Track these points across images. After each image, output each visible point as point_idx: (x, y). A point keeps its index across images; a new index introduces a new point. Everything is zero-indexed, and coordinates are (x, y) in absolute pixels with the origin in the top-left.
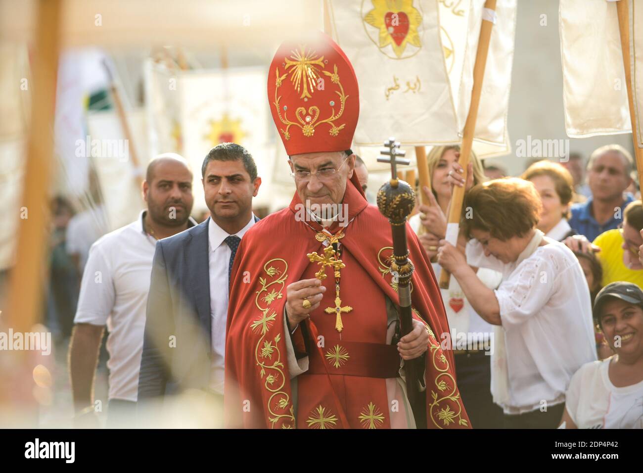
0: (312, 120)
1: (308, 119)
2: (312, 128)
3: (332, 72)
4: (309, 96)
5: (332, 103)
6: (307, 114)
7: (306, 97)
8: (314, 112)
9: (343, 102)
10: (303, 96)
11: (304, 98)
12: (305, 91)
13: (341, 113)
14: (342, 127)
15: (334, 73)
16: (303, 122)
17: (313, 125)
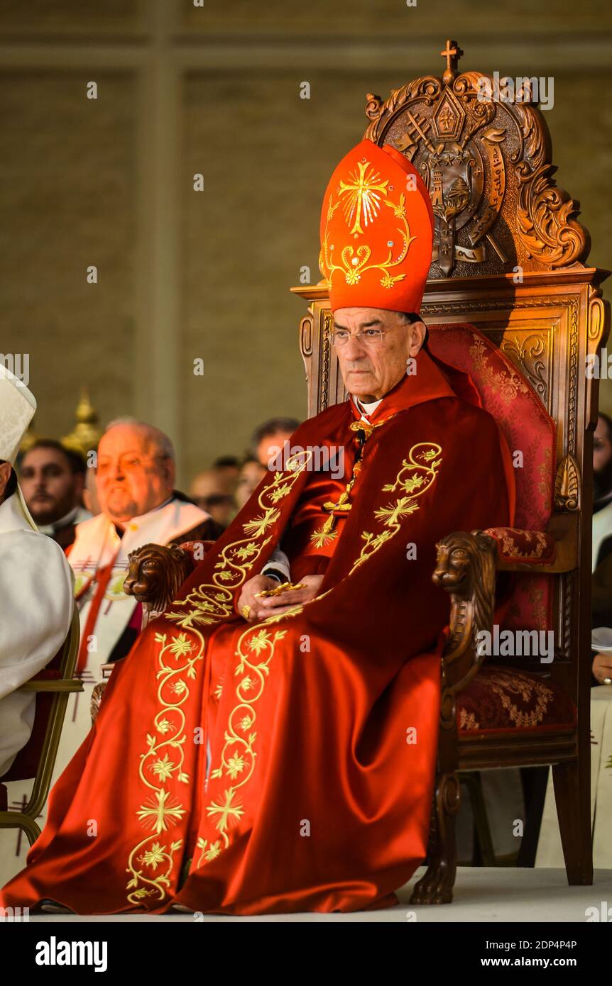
0: (359, 263)
1: (355, 261)
2: (357, 275)
3: (397, 203)
4: (361, 232)
5: (390, 244)
6: (355, 255)
7: (357, 232)
8: (364, 253)
9: (407, 245)
10: (354, 231)
11: (353, 235)
12: (357, 224)
13: (401, 258)
14: (400, 277)
15: (399, 205)
16: (347, 266)
17: (360, 270)
